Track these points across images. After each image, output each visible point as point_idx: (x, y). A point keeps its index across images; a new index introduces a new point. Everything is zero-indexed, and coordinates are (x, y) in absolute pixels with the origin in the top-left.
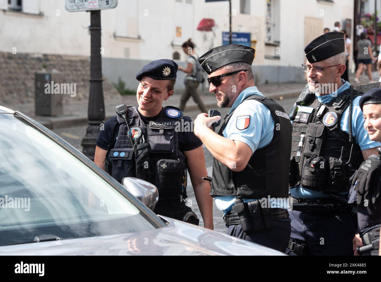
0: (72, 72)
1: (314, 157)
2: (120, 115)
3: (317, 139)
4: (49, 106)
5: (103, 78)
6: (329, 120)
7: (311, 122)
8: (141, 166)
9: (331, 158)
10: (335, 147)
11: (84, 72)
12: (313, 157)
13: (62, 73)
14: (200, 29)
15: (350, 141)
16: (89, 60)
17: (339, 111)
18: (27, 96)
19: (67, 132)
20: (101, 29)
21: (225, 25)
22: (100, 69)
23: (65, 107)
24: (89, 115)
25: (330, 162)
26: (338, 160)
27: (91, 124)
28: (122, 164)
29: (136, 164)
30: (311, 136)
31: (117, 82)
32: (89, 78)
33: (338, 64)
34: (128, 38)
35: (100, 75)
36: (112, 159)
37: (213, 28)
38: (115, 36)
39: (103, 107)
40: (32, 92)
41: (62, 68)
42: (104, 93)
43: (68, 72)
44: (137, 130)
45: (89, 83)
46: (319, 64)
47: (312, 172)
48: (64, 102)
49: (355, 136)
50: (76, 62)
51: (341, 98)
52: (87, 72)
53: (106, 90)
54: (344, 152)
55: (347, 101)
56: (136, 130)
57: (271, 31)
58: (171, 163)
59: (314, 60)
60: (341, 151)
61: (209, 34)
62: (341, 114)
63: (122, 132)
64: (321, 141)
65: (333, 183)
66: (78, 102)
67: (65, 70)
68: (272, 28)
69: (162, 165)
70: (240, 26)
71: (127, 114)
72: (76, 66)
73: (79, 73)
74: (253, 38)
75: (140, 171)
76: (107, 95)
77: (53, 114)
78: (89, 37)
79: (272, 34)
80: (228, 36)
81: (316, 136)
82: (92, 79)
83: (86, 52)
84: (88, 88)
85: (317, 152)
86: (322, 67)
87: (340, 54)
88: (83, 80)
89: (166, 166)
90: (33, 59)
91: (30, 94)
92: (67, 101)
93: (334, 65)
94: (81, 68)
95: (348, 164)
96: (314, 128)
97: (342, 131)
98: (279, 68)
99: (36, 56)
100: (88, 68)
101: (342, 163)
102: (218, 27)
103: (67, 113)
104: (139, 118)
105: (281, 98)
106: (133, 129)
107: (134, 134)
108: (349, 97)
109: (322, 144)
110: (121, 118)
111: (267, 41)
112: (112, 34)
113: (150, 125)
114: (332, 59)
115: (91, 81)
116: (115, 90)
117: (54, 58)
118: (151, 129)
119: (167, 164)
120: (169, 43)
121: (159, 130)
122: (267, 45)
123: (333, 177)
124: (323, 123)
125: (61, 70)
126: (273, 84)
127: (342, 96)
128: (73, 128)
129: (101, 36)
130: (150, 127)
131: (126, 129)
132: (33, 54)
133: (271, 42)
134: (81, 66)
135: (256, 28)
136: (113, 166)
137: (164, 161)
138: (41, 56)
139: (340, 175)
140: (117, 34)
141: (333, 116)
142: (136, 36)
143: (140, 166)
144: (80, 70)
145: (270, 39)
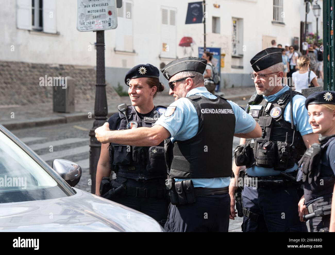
0: (81, 78)
1: (266, 142)
2: (122, 112)
3: (267, 128)
4: (64, 105)
5: (106, 83)
6: (275, 113)
7: (261, 116)
8: (137, 151)
9: (278, 142)
10: (281, 134)
11: (91, 79)
12: (264, 142)
13: (74, 79)
14: (181, 45)
15: (292, 128)
16: (95, 69)
17: (283, 106)
18: (47, 97)
19: (78, 125)
20: (105, 45)
21: (201, 42)
22: (104, 76)
23: (76, 106)
24: (95, 112)
25: (278, 145)
26: (284, 143)
27: (97, 119)
28: (122, 149)
29: (133, 149)
30: (262, 126)
31: (116, 86)
32: (95, 83)
33: (277, 71)
34: (125, 52)
35: (104, 81)
36: (114, 145)
37: (192, 44)
38: (115, 51)
39: (106, 106)
40: (50, 94)
41: (74, 75)
42: (107, 94)
43: (79, 78)
44: (135, 124)
45: (95, 87)
46: (263, 72)
47: (264, 153)
48: (76, 101)
49: (296, 124)
50: (85, 70)
51: (284, 96)
52: (93, 79)
53: (108, 93)
54: (288, 137)
55: (288, 98)
56: (133, 124)
57: (237, 47)
58: (160, 149)
59: (258, 69)
60: (286, 137)
61: (188, 49)
62: (284, 108)
63: (123, 124)
64: (270, 129)
65: (281, 161)
66: (86, 102)
67: (76, 77)
68: (237, 44)
69: (153, 151)
70: (213, 43)
71: (127, 111)
72: (85, 74)
73: (87, 79)
74: (222, 52)
75: (135, 155)
76: (108, 96)
77: (67, 111)
78: (95, 51)
79: (237, 49)
80: (203, 50)
81: (266, 126)
82: (97, 84)
83: (93, 63)
84: (94, 91)
85: (267, 138)
86: (265, 74)
87: (278, 64)
88: (90, 85)
89: (156, 152)
90: (51, 68)
91: (49, 96)
92: (78, 101)
93: (274, 72)
94: (88, 75)
95: (292, 146)
96: (264, 120)
97: (286, 121)
98: (243, 75)
99: (54, 66)
100: (95, 75)
101: (287, 145)
102: (195, 44)
103: (78, 110)
104: (136, 114)
105: (244, 99)
106: (131, 122)
107: (132, 127)
108: (290, 95)
109: (271, 131)
110: (122, 114)
111: (233, 54)
112: (113, 49)
113: (145, 120)
114: (272, 67)
115: (96, 86)
116: (115, 92)
117: (68, 68)
118: (146, 123)
119: (157, 150)
120: (157, 56)
121: (151, 123)
122: (233, 57)
123: (281, 156)
124: (270, 116)
125: (73, 77)
126: (238, 88)
127: (284, 95)
128: (83, 122)
129: (105, 50)
130: (145, 121)
131: (126, 123)
132: (52, 64)
133: (237, 55)
134: (89, 74)
135: (224, 44)
136: (115, 151)
137: (154, 148)
138: (58, 66)
139: (286, 154)
140: (117, 49)
141: (278, 110)
142: (132, 51)
143: (135, 151)
144: (88, 77)
145: (235, 53)
